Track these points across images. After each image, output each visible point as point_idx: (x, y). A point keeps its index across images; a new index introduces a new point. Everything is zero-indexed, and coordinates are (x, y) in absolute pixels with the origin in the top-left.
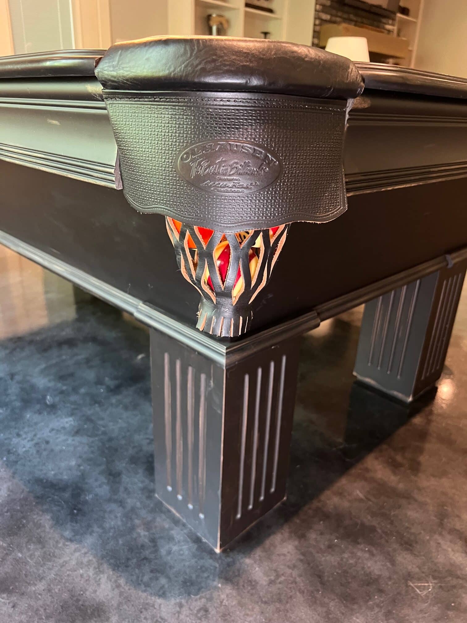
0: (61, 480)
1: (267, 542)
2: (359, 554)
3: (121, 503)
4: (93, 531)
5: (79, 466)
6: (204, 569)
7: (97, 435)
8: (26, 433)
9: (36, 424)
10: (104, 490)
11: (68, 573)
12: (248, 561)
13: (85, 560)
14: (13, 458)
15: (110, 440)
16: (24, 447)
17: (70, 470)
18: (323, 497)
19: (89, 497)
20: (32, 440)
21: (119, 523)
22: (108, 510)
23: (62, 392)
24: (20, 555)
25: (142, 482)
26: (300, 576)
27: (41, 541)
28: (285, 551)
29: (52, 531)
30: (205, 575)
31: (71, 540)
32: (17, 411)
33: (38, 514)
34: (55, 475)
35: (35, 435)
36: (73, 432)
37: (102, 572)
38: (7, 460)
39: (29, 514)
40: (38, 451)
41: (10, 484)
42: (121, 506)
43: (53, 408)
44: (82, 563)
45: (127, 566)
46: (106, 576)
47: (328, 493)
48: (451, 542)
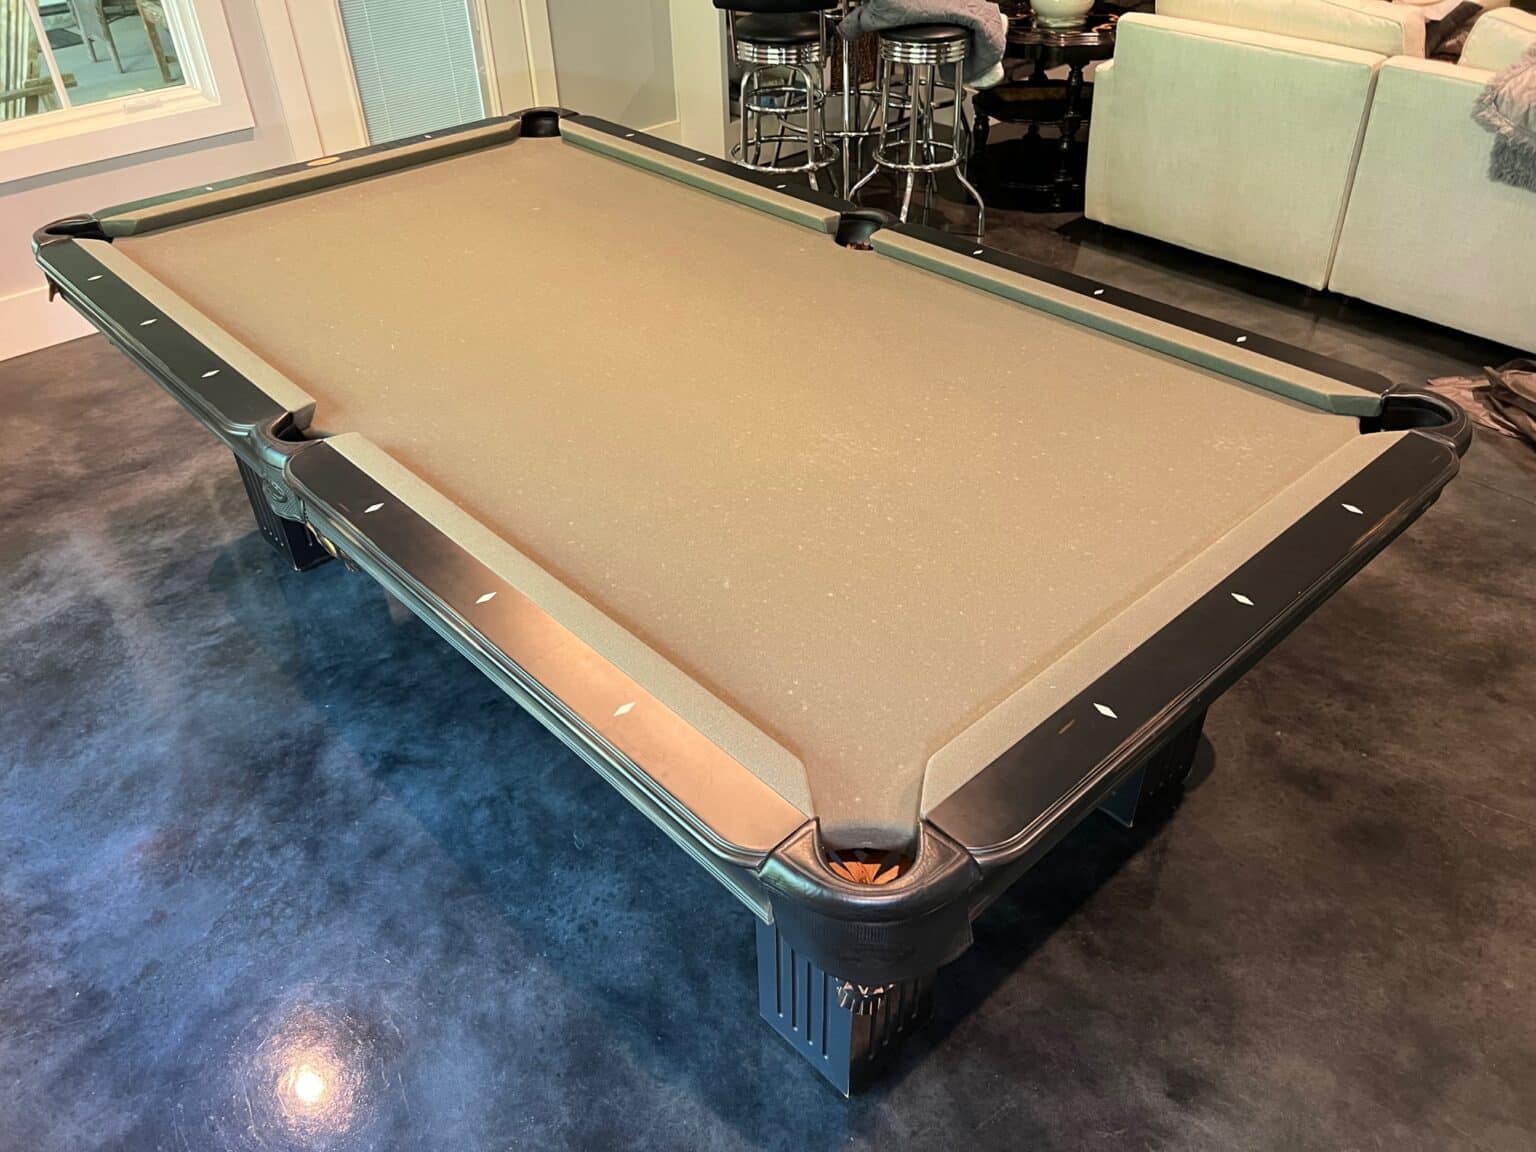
0: (630, 989)
1: (909, 1079)
2: (1025, 1094)
3: (715, 1024)
4: (687, 1067)
5: (648, 964)
6: (831, 1118)
7: (661, 908)
8: (561, 907)
9: (571, 888)
10: (689, 1005)
11: (670, 1124)
12: (885, 1106)
13: (686, 1107)
14: (556, 953)
15: (682, 915)
16: (565, 933)
17: (637, 970)
18: (983, 1010)
19: (672, 1016)
20: (573, 920)
21: (718, 1054)
22: (701, 1035)
23: (593, 824)
24: (606, 1101)
25: (738, 989)
26: (950, 1125)
27: (626, 1082)
28: (931, 1092)
29: (637, 1068)
30: (834, 1125)
31: (664, 1081)
32: (537, 866)
33: (613, 1042)
34: (619, 980)
35: (575, 911)
36: (626, 906)
37: (711, 1124)
38: (550, 956)
39: (601, 1042)
40: (586, 940)
41: (563, 996)
42: (716, 1028)
43: (586, 856)
44: (683, 1111)
45: (738, 1115)
46: (715, 1128)
47: (990, 1001)
48: (1147, 1075)
